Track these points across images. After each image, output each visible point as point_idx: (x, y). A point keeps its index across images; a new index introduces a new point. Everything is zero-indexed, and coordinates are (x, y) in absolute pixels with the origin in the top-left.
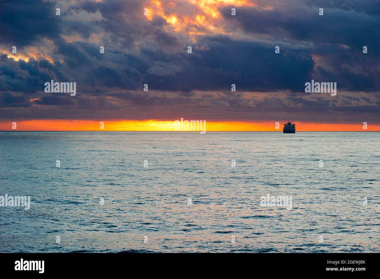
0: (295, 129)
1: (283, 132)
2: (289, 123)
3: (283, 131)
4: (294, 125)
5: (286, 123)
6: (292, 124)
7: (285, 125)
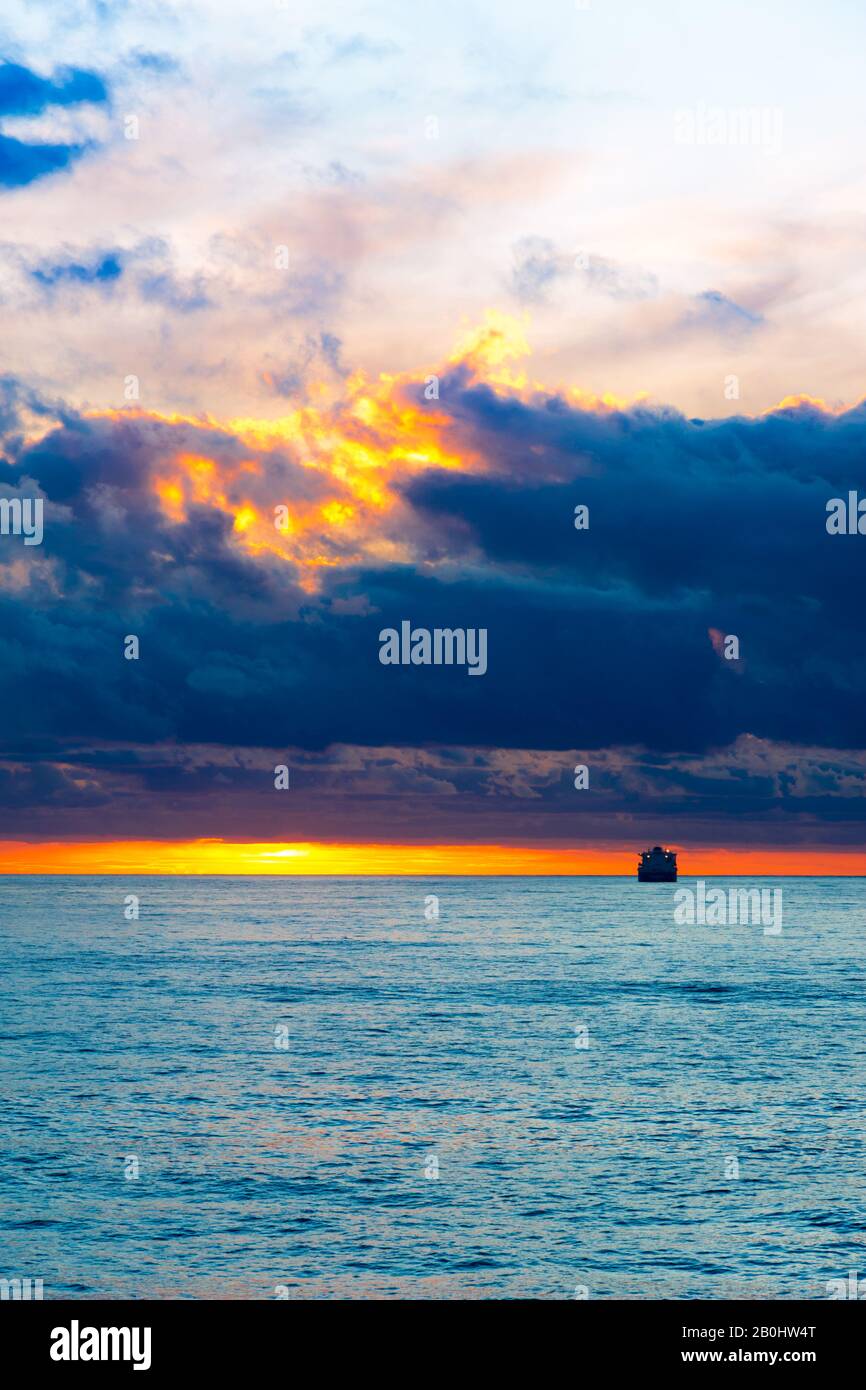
0: (676, 869)
1: (637, 879)
2: (658, 849)
3: (637, 873)
4: (672, 856)
5: (648, 846)
6: (667, 854)
7: (644, 855)
